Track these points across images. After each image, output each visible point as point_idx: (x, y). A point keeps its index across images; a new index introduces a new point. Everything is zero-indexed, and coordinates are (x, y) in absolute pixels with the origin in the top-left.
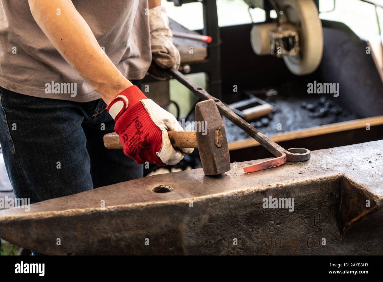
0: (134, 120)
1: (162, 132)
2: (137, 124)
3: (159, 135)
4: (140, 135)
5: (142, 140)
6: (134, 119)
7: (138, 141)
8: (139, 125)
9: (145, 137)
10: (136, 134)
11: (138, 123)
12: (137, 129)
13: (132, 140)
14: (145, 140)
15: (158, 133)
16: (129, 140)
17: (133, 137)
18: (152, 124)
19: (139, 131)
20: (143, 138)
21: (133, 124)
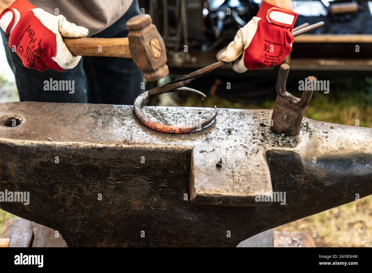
0: (26, 30)
1: (56, 35)
2: (30, 33)
3: (53, 38)
4: (33, 43)
5: (37, 47)
6: (26, 28)
7: (33, 49)
8: (32, 34)
9: (39, 44)
10: (30, 43)
11: (30, 31)
12: (30, 38)
13: (27, 51)
14: (40, 47)
15: (51, 36)
16: (24, 52)
17: (28, 47)
18: (45, 29)
19: (32, 40)
20: (37, 45)
21: (27, 33)
